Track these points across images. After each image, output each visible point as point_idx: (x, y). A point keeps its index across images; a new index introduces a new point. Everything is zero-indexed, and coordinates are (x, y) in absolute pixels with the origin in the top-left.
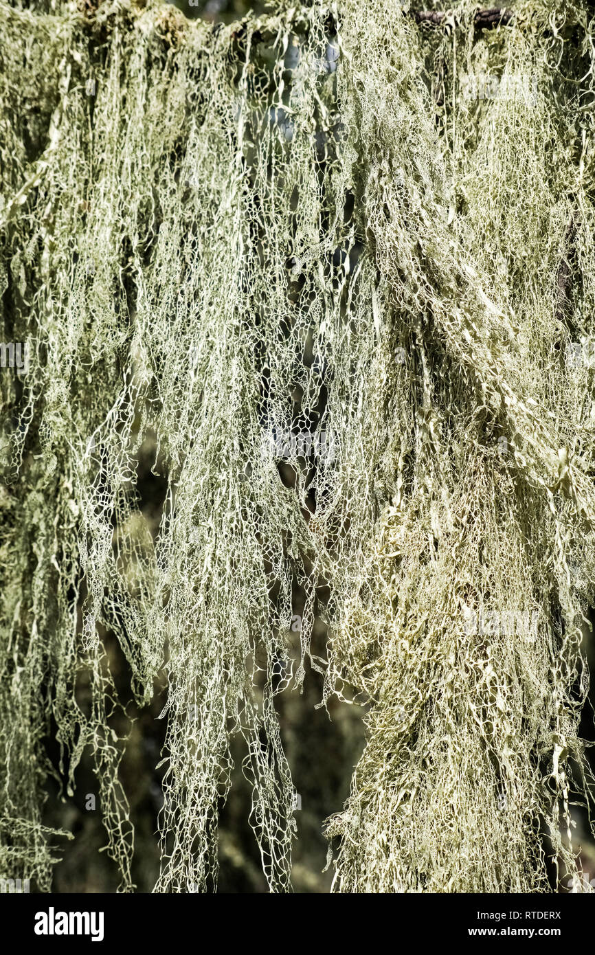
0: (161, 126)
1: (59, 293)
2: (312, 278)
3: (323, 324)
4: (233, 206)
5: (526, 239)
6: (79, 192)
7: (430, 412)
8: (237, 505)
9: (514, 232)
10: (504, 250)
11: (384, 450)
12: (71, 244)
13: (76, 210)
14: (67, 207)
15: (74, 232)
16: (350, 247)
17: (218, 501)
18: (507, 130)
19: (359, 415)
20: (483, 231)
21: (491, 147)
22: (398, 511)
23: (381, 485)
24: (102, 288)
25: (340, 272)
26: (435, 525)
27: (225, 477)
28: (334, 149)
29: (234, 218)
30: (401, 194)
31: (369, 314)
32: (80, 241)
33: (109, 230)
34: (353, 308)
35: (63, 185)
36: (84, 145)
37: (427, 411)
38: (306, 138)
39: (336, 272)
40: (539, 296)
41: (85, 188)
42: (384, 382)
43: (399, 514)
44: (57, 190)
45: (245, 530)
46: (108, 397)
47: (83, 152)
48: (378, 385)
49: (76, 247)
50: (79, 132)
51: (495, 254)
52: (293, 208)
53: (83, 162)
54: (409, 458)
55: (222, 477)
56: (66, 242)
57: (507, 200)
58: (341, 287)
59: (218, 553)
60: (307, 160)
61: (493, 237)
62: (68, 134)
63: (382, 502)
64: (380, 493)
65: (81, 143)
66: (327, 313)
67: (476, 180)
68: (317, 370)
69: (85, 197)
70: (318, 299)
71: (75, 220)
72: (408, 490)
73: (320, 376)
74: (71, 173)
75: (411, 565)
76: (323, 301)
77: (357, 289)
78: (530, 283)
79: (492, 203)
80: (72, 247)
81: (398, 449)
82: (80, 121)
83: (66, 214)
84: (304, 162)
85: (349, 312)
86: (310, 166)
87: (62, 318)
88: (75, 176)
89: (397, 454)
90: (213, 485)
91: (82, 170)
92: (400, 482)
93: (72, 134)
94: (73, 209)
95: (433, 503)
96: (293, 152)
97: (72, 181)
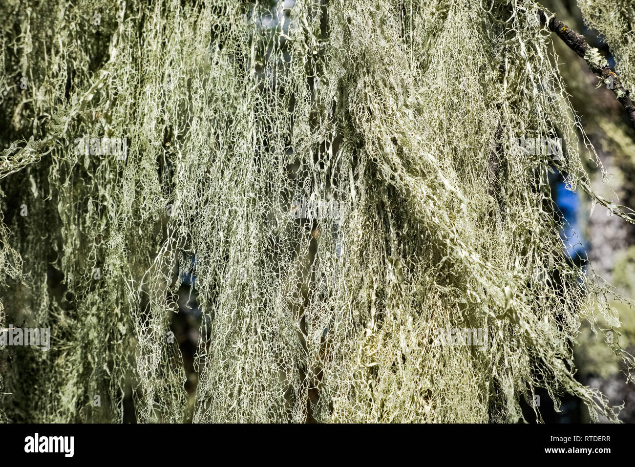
0: (192, 48)
1: (115, 168)
2: (304, 161)
3: (313, 194)
4: (248, 109)
5: (466, 136)
6: (131, 94)
7: (397, 260)
8: (259, 330)
9: (457, 130)
10: (450, 143)
11: (361, 288)
12: (125, 132)
13: (128, 107)
14: (121, 104)
15: (127, 123)
16: (333, 139)
17: (244, 327)
18: (452, 56)
19: (341, 260)
20: (435, 129)
21: (440, 68)
22: (373, 333)
23: (358, 313)
24: (149, 165)
25: (325, 157)
26: (403, 344)
27: (248, 310)
28: (322, 67)
29: (249, 118)
30: (381, 99)
31: (347, 187)
32: (132, 130)
33: (155, 122)
34: (335, 183)
35: (119, 88)
36: (135, 60)
37: (394, 259)
38: (301, 59)
39: (322, 157)
40: (476, 178)
41: (135, 92)
42: (361, 237)
43: (374, 335)
44: (114, 91)
45: (265, 349)
46: (148, 246)
47: (133, 65)
48: (356, 239)
49: (128, 134)
50: (131, 50)
51: (444, 146)
52: (291, 110)
53: (134, 72)
54: (381, 294)
55: (246, 311)
56: (122, 131)
57: (451, 108)
58: (326, 168)
59: (246, 366)
60: (301, 75)
61: (442, 133)
62: (123, 52)
63: (358, 326)
64: (358, 319)
65: (133, 57)
66: (316, 186)
67: (430, 92)
68: (308, 228)
69: (135, 98)
70: (309, 176)
71: (128, 114)
72: (380, 317)
73: (310, 233)
74: (125, 79)
75: (385, 373)
76: (313, 178)
77: (338, 169)
78: (470, 168)
79: (442, 109)
80: (126, 134)
81: (372, 287)
82: (132, 42)
83: (121, 109)
84: (299, 76)
85: (332, 185)
86: (304, 80)
87: (118, 186)
88: (128, 82)
89: (371, 290)
90: (239, 316)
91: (133, 77)
92: (373, 311)
93: (126, 51)
94: (126, 106)
95: (402, 327)
96: (291, 69)
97: (126, 86)
